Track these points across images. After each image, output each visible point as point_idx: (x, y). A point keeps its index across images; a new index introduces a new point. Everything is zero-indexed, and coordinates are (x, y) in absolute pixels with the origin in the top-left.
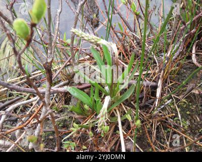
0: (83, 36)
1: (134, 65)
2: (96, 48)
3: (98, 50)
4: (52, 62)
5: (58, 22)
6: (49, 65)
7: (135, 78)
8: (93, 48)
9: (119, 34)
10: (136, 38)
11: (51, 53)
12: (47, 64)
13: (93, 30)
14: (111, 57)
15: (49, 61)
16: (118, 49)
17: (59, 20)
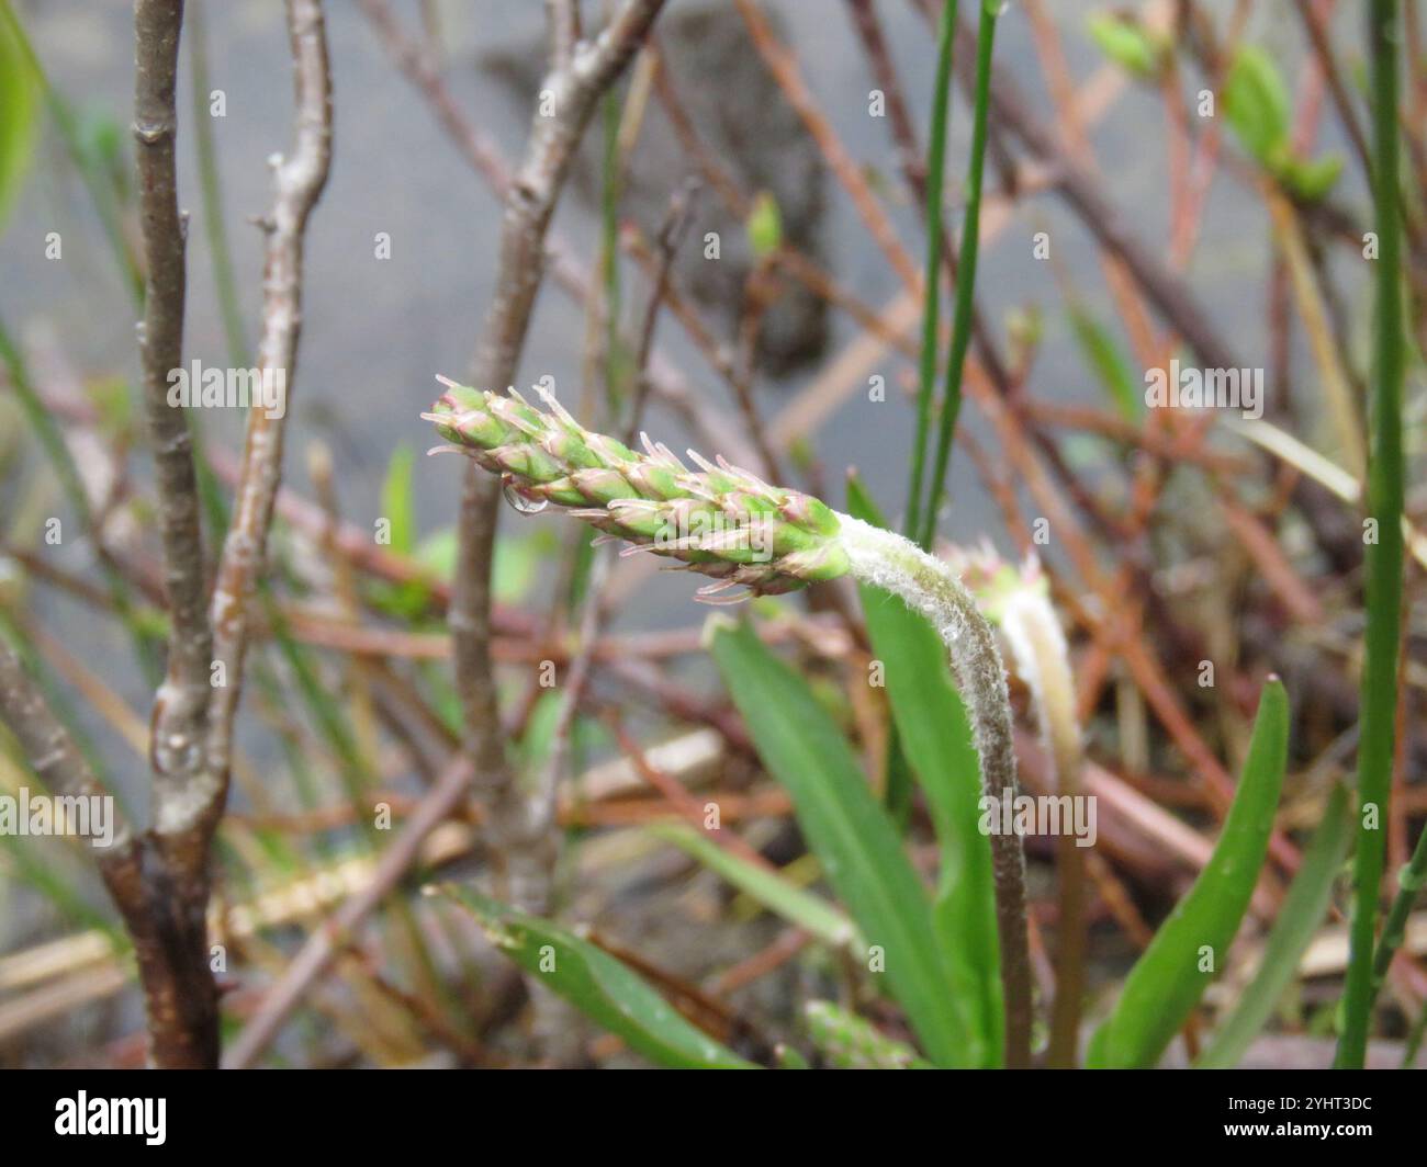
0: (591, 478)
1: (1294, 836)
2: (799, 641)
3: (817, 664)
4: (208, 826)
5: (279, 320)
6: (177, 867)
7: (1309, 1011)
8: (744, 637)
9: (1083, 452)
10: (1304, 496)
11: (198, 718)
12: (152, 862)
13: (744, 403)
14: (980, 742)
15: (176, 813)
16: (1079, 635)
17: (297, 296)
